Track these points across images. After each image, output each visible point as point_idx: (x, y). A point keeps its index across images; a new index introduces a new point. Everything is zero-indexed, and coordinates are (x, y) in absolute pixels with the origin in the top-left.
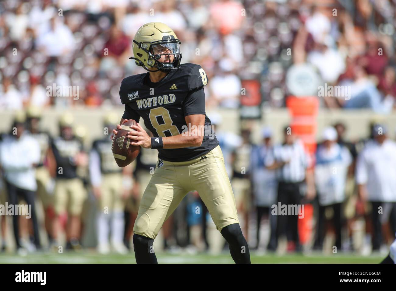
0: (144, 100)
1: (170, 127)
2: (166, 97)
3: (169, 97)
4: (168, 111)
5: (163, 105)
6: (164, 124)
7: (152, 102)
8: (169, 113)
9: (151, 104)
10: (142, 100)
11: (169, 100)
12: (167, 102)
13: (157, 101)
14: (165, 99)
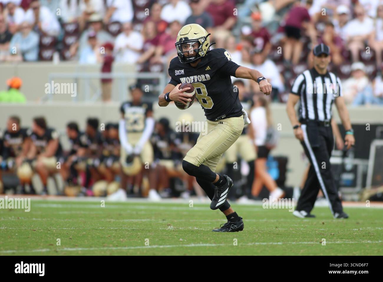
0: (188, 78)
1: (205, 97)
2: (203, 76)
3: (205, 76)
4: (205, 85)
5: (202, 82)
6: (201, 94)
7: (194, 79)
8: (205, 87)
9: (193, 81)
10: (185, 78)
11: (206, 78)
12: (204, 80)
13: (197, 79)
14: (202, 78)
